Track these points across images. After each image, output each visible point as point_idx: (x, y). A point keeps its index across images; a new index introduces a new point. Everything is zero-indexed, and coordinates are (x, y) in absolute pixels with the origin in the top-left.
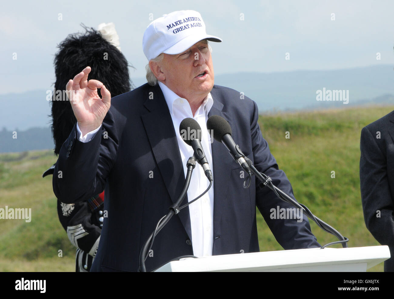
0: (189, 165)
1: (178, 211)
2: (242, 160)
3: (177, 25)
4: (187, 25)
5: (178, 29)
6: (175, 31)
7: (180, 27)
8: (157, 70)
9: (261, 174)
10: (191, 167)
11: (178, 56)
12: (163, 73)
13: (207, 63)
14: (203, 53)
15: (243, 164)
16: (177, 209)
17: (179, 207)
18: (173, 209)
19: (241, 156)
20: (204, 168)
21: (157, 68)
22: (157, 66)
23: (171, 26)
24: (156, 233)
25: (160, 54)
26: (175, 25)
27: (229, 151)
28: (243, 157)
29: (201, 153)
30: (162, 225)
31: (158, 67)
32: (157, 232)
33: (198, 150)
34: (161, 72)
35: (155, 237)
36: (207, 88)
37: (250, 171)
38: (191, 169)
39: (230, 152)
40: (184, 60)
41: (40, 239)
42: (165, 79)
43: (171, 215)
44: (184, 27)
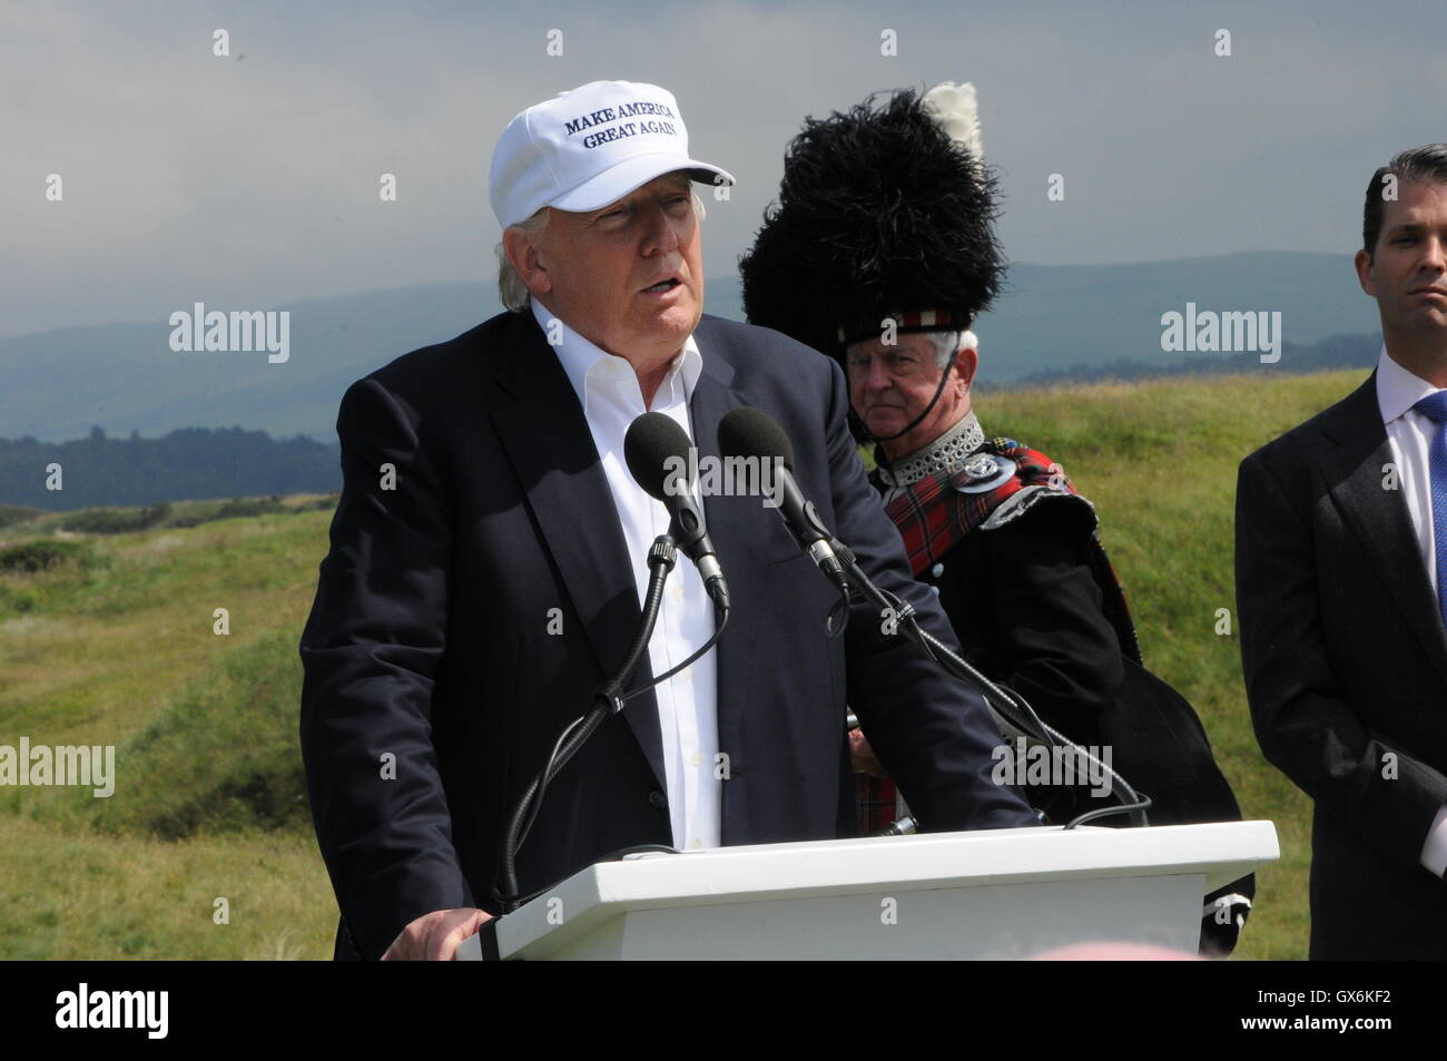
0: (655, 561)
1: (619, 705)
2: (824, 549)
3: (597, 123)
4: (630, 125)
5: (601, 136)
6: (589, 141)
7: (608, 131)
8: (528, 260)
9: (882, 593)
10: (663, 566)
11: (593, 219)
12: (544, 270)
13: (682, 250)
14: (673, 216)
15: (825, 563)
16: (617, 699)
17: (626, 691)
18: (606, 698)
19: (820, 535)
20: (701, 571)
21: (528, 255)
22: (527, 247)
23: (581, 124)
24: (550, 774)
25: (541, 209)
26: (592, 122)
27: (785, 519)
28: (827, 539)
29: (694, 525)
30: (571, 750)
31: (531, 253)
32: (552, 771)
33: (682, 515)
34: (539, 267)
35: (548, 786)
36: (677, 326)
37: (845, 584)
38: (661, 575)
39: (786, 523)
40: (611, 232)
41: (201, 772)
42: (551, 290)
43: (597, 719)
44: (618, 130)
